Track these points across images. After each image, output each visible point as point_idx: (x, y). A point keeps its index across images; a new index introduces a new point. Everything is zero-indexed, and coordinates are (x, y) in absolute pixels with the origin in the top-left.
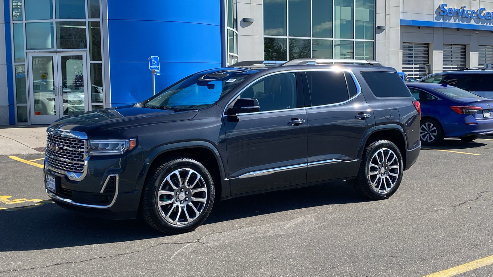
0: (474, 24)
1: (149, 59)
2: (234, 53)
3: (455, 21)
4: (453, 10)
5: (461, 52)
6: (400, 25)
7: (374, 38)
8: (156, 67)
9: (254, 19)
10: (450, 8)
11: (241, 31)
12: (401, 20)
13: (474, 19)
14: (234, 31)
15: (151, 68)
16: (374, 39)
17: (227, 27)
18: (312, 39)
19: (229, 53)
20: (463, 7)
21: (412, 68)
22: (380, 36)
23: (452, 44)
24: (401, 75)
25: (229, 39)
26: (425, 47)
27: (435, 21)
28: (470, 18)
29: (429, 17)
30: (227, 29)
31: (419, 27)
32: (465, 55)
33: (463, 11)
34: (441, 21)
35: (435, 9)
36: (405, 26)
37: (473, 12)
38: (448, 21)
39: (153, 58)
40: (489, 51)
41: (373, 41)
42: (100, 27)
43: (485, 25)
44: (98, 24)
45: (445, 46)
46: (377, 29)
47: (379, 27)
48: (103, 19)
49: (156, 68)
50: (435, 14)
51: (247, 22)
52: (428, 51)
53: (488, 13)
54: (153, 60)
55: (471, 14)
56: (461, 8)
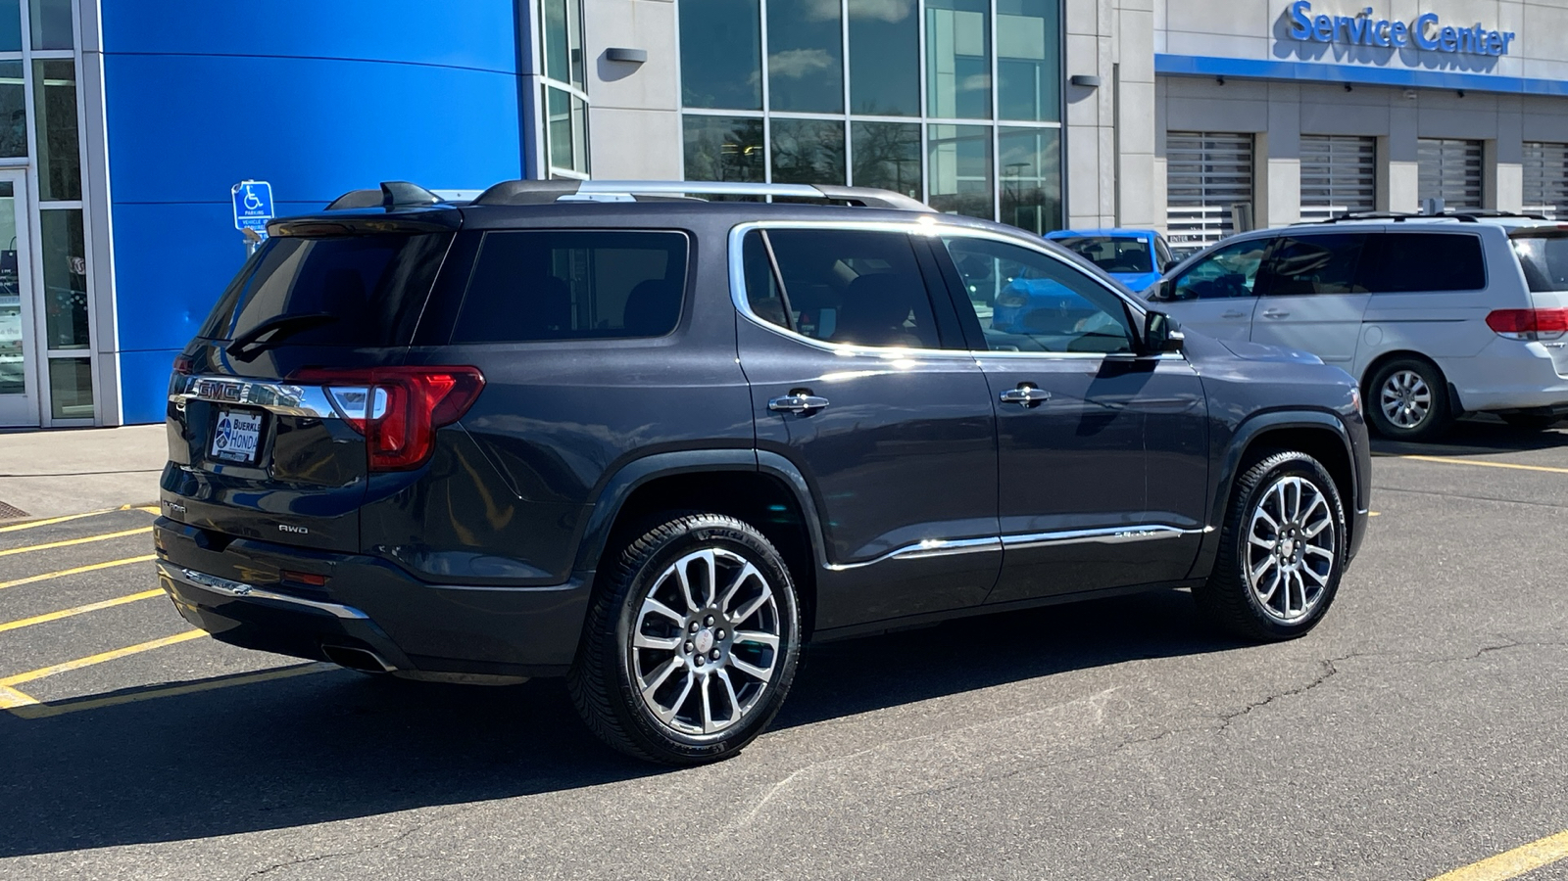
0: (1401, 66)
1: (233, 191)
2: (573, 168)
3: (1338, 59)
4: (1332, 20)
5: (1362, 160)
6: (1157, 74)
7: (1061, 116)
8: (262, 220)
9: (646, 52)
10: (1324, 16)
11: (599, 92)
12: (1158, 57)
13: (1400, 52)
14: (569, 94)
15: (240, 222)
16: (1060, 121)
17: (540, 80)
18: (852, 122)
19: (552, 170)
20: (1366, 11)
21: (1199, 215)
22: (1079, 111)
23: (1329, 136)
24: (1145, 241)
25: (551, 122)
26: (1240, 146)
27: (1273, 58)
28: (1389, 47)
29: (1253, 46)
30: (543, 86)
31: (1221, 80)
32: (1373, 171)
33: (1366, 24)
34: (1293, 58)
35: (1274, 19)
36: (1172, 75)
37: (1399, 28)
38: (1316, 59)
39: (248, 188)
40: (1453, 158)
41: (1058, 125)
42: (75, 79)
43: (1437, 69)
44: (66, 69)
45: (1309, 141)
46: (1069, 85)
47: (1076, 80)
48: (83, 52)
49: (262, 223)
50: (1271, 34)
51: (622, 63)
52: (1251, 157)
53: (1448, 33)
54: (250, 196)
55: (1390, 35)
56: (1359, 15)
